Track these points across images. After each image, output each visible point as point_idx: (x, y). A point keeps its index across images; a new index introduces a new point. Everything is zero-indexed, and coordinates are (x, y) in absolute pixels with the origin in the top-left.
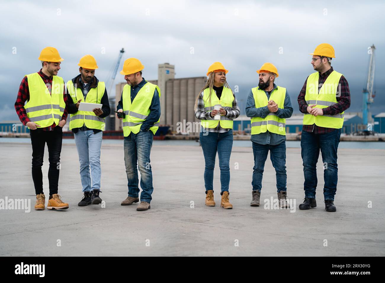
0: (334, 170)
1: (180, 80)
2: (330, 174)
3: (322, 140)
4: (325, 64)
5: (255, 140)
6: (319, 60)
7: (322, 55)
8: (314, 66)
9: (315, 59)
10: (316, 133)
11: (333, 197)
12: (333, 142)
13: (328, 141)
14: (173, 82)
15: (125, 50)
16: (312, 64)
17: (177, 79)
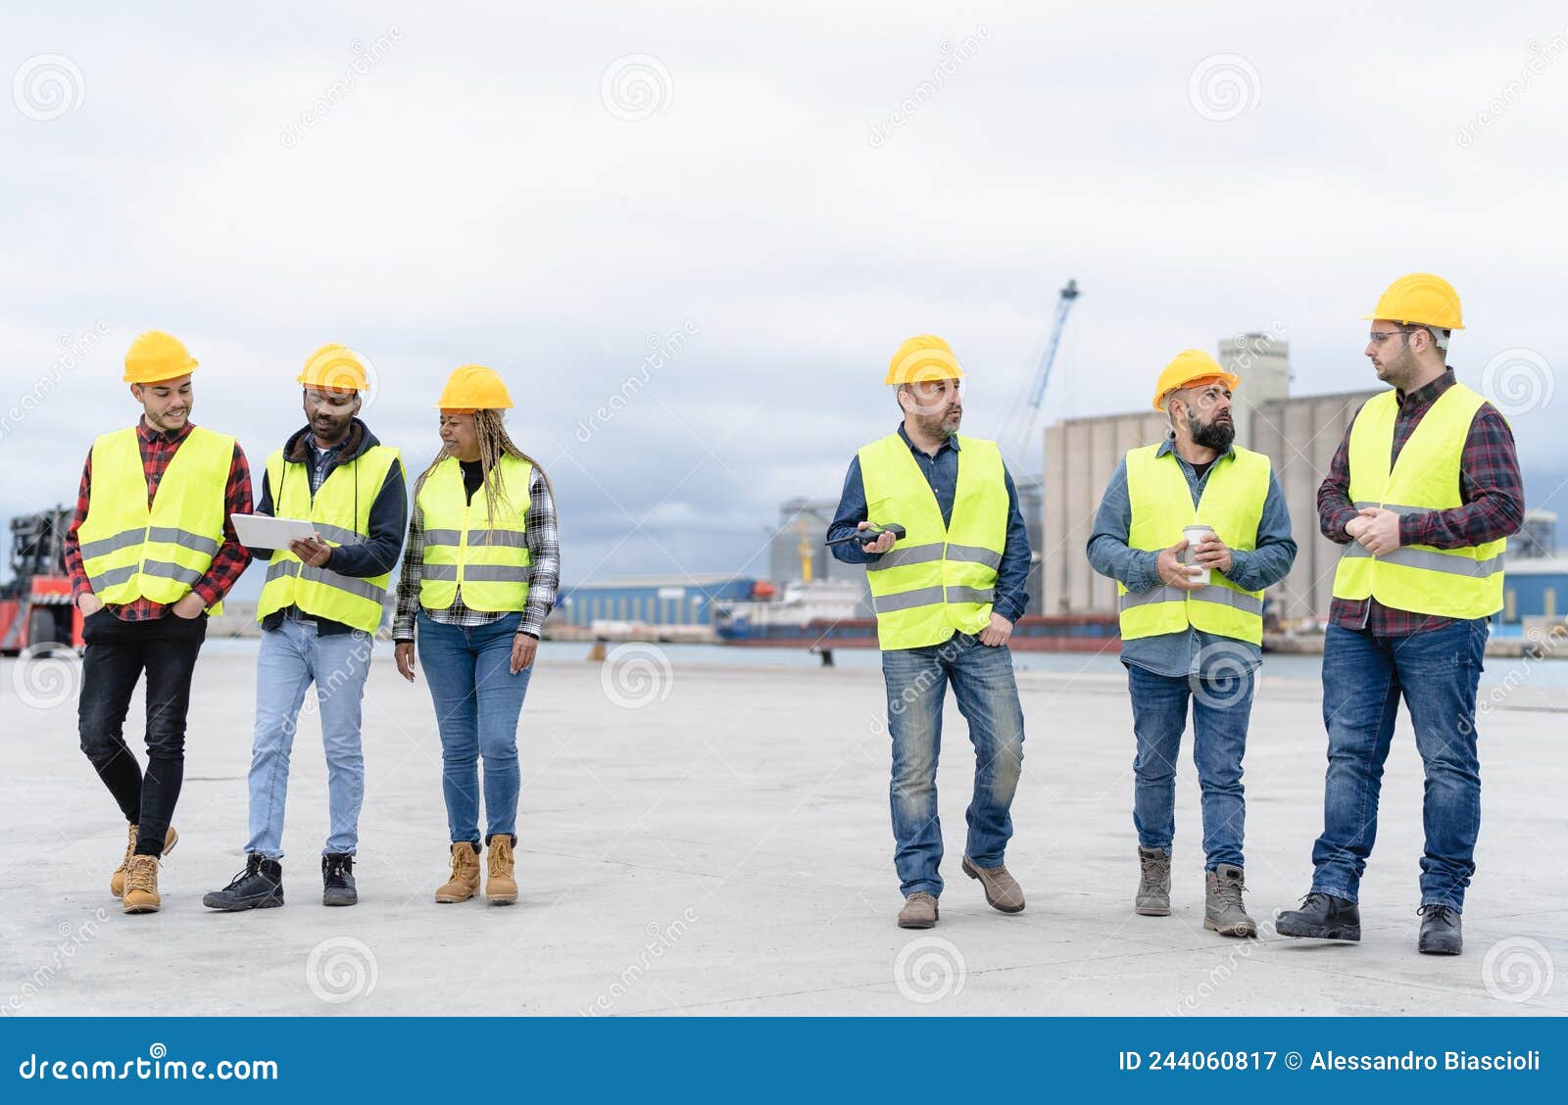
0: (1462, 785)
1: (1313, 402)
2: (1445, 800)
3: (1404, 663)
4: (1421, 353)
5: (1142, 657)
6: (1396, 340)
7: (1406, 319)
8: (1377, 363)
9: (1379, 338)
10: (1378, 632)
11: (1458, 896)
12: (1447, 669)
13: (1430, 667)
14: (1281, 414)
15: (1080, 287)
16: (1370, 358)
17: (1301, 401)
